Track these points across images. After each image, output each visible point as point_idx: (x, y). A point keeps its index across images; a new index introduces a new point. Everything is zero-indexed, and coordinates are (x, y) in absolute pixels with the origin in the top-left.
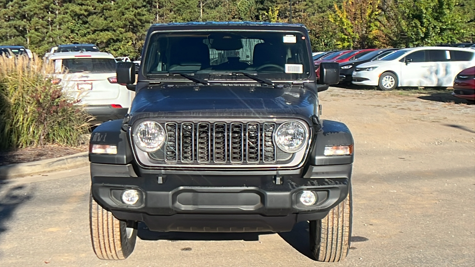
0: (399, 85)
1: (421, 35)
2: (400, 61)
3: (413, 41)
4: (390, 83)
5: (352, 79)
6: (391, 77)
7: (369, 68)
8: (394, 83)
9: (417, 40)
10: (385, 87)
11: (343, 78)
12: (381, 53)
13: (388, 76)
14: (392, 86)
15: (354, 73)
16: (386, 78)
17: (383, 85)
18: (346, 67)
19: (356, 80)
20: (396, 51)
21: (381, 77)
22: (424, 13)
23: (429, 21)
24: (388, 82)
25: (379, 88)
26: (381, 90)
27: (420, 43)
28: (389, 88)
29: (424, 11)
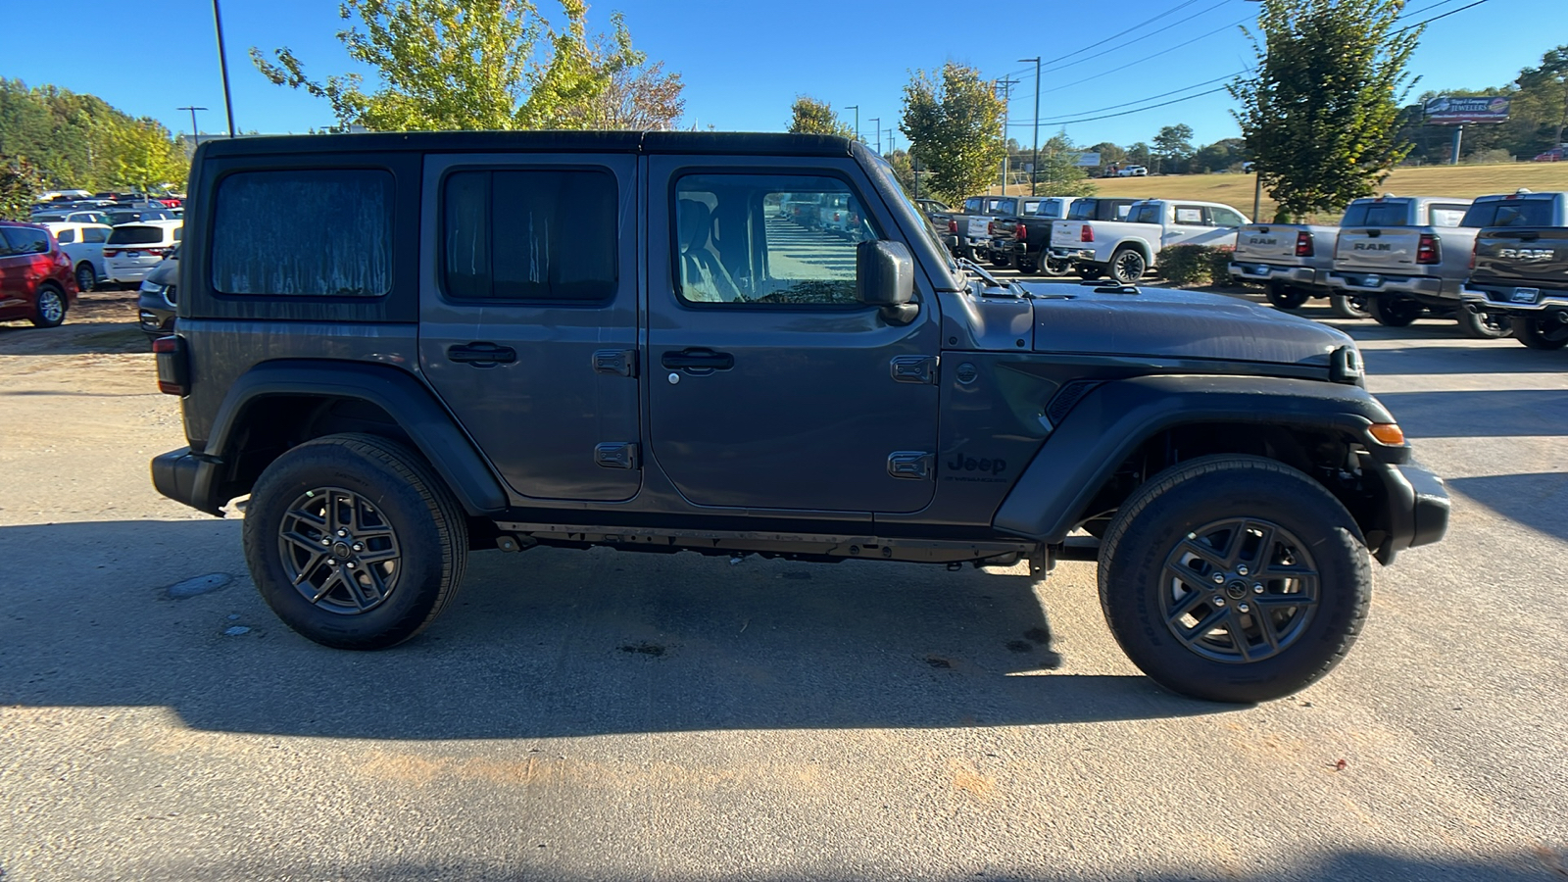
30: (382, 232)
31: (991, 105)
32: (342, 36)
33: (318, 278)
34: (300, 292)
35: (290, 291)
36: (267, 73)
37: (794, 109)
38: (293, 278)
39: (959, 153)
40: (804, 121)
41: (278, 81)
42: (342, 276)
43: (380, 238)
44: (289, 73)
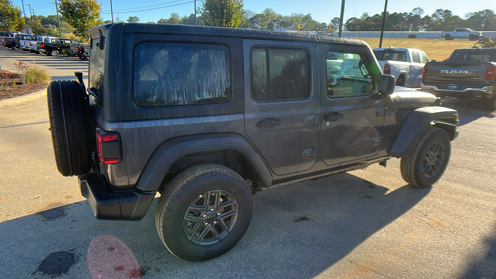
30: (225, 73)
31: (96, 6)
33: (196, 96)
34: (187, 103)
35: (181, 103)
38: (183, 97)
39: (86, 23)
42: (208, 94)
43: (225, 77)
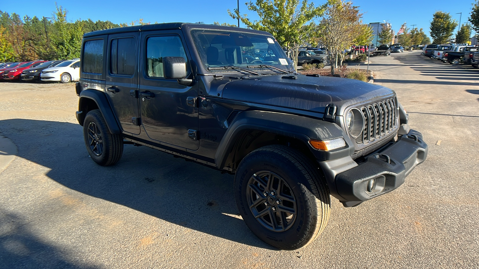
0: (72, 80)
1: (65, 54)
2: (70, 67)
3: (61, 57)
4: (67, 79)
5: (41, 78)
6: (67, 76)
7: (53, 71)
8: (69, 79)
9: (63, 56)
10: (65, 81)
11: (32, 78)
12: (53, 63)
13: (65, 75)
14: (69, 80)
15: (42, 75)
16: (65, 76)
17: (64, 80)
18: (33, 71)
19: (45, 78)
20: (64, 62)
21: (62, 76)
22: (65, 42)
23: (68, 46)
24: (66, 79)
25: (61, 82)
26: (63, 83)
27: (65, 58)
28: (67, 81)
29: (65, 41)
32: (246, 4)
36: (231, 16)
37: (434, 15)
40: (437, 19)
41: (234, 18)
44: (236, 15)
